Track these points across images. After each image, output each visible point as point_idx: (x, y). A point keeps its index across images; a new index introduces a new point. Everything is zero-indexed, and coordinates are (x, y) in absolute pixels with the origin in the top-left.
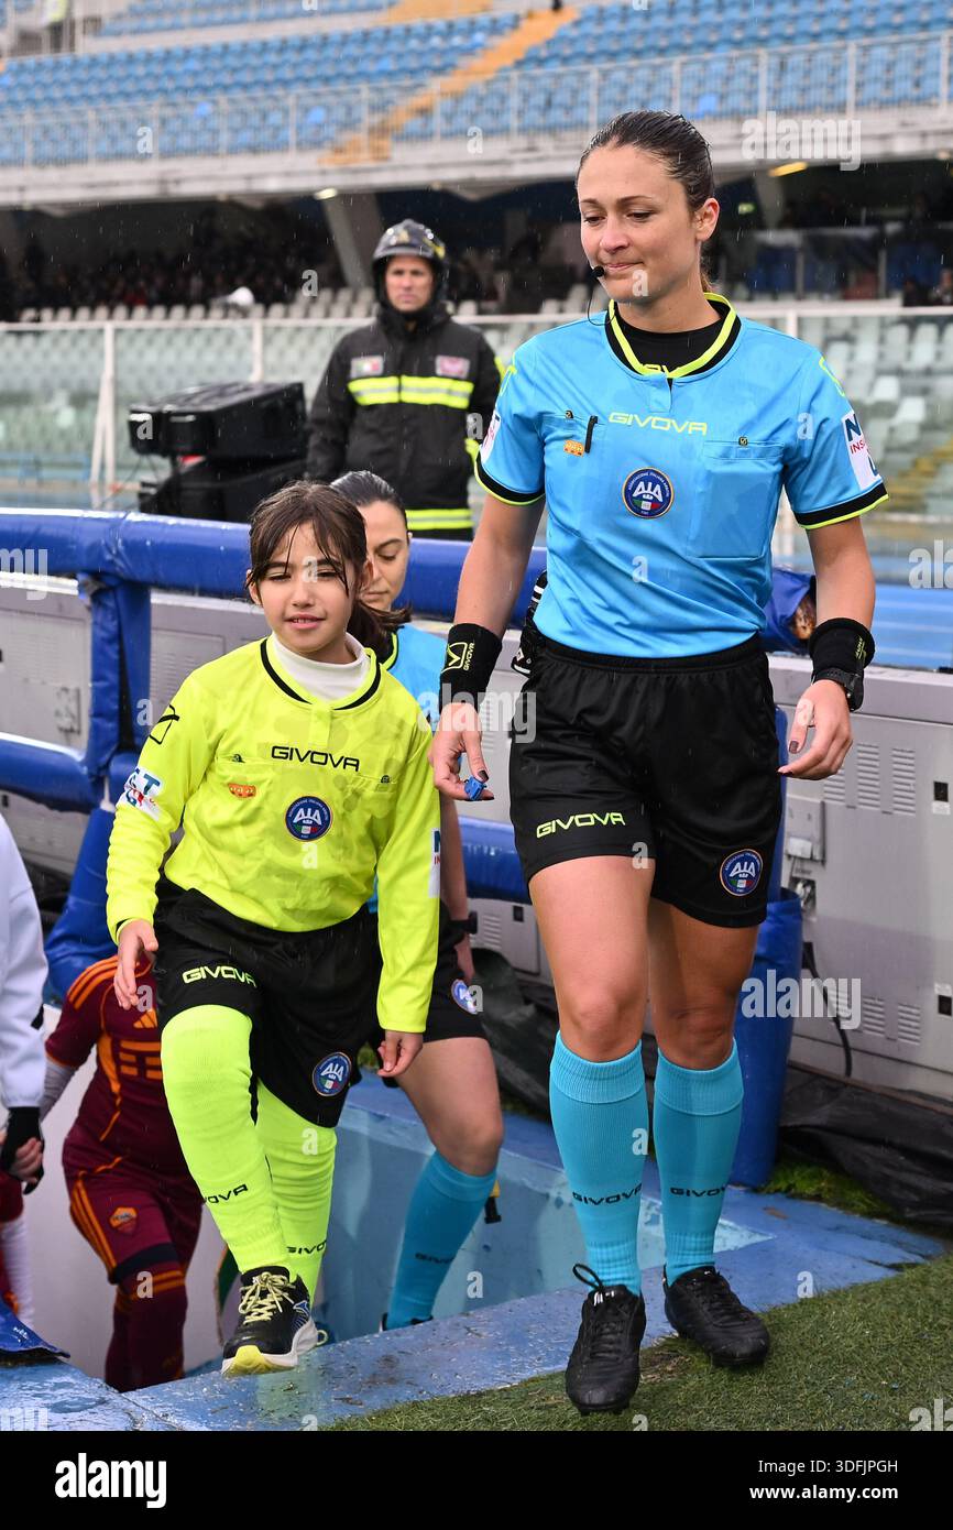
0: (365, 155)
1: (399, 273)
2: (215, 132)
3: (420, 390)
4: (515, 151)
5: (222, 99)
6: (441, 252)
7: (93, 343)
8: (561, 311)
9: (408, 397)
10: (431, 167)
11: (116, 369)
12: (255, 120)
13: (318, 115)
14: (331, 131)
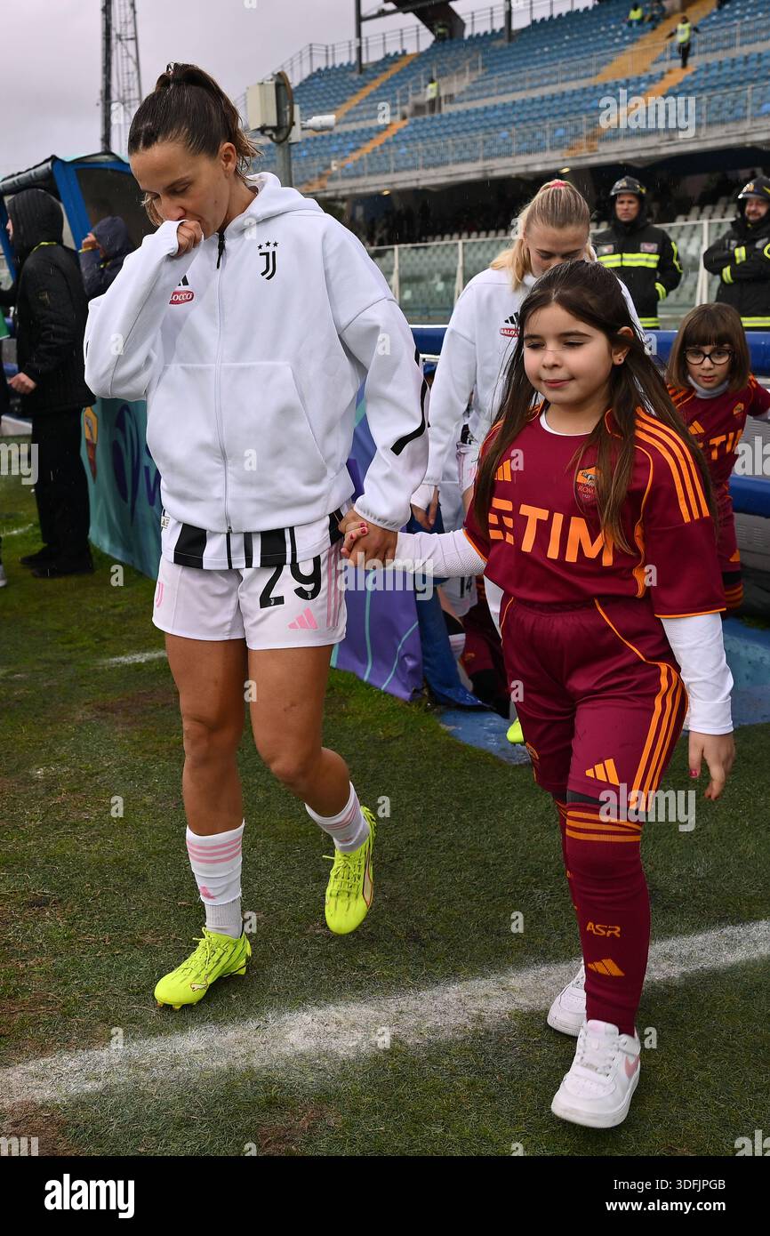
0: (585, 150)
1: (622, 202)
2: (510, 145)
3: (632, 260)
4: (661, 142)
5: (513, 129)
6: (644, 191)
7: (452, 250)
8: (686, 220)
9: (626, 264)
10: (618, 153)
11: (464, 262)
12: (529, 137)
13: (561, 132)
14: (567, 139)
